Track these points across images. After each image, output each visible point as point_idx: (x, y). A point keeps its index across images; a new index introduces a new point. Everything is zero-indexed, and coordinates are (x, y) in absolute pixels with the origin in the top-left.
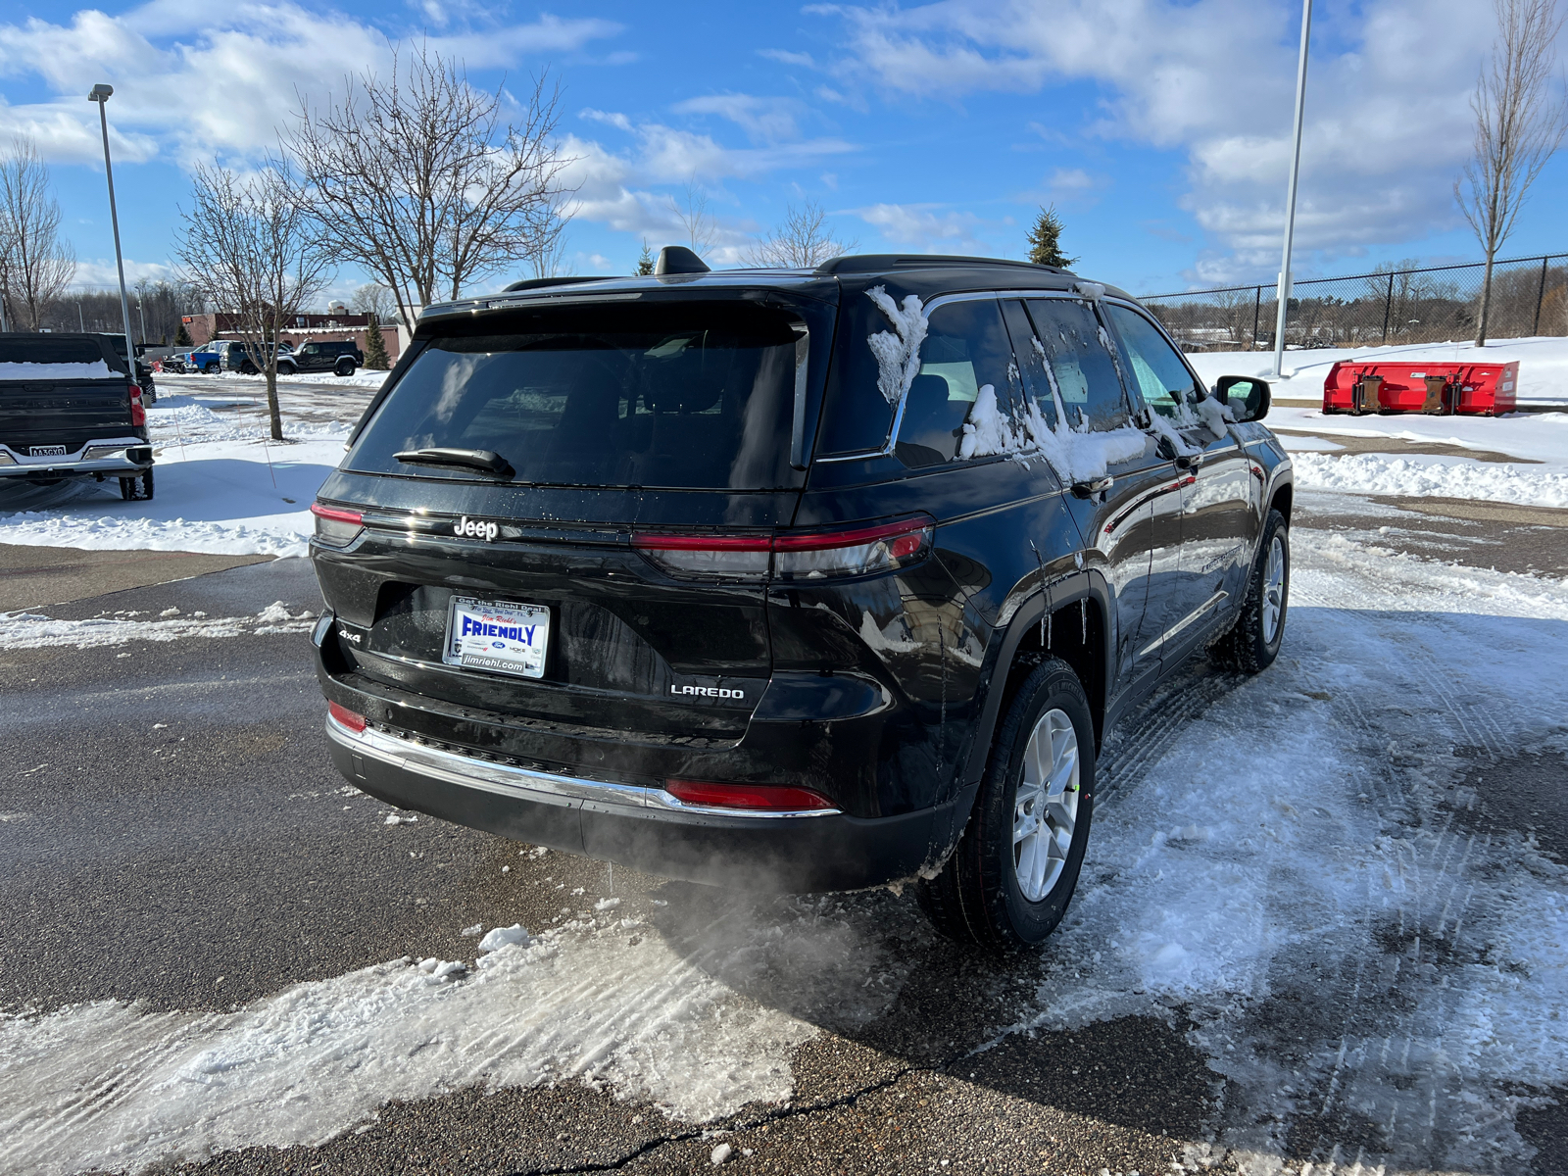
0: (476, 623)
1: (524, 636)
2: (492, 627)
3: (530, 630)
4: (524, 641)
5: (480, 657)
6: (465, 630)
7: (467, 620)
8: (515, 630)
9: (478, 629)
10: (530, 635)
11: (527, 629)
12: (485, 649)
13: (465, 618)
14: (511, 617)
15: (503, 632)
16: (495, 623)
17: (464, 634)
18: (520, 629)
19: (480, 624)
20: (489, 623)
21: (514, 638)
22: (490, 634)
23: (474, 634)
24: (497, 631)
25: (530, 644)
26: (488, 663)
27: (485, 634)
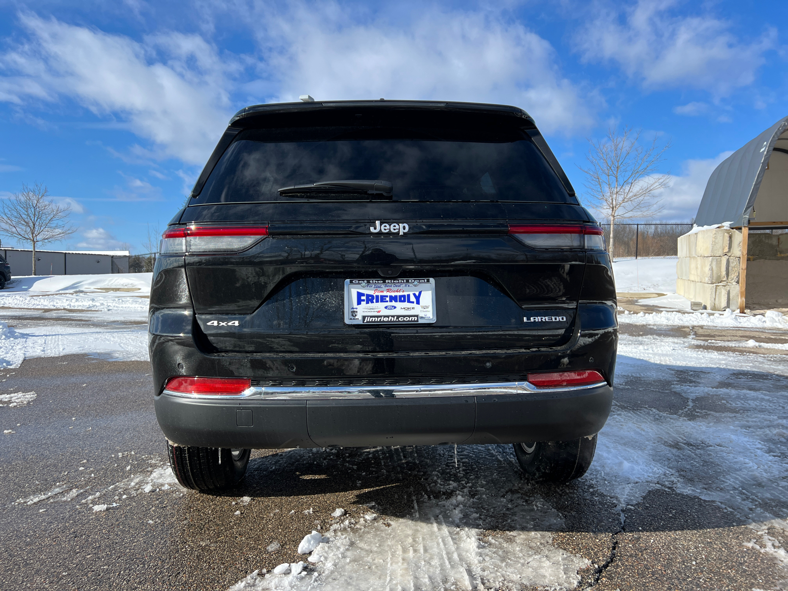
0: (368, 296)
1: (413, 299)
2: (382, 297)
3: (417, 294)
4: (413, 302)
5: (378, 317)
6: (359, 301)
7: (360, 295)
8: (404, 296)
9: (370, 299)
10: (418, 298)
11: (414, 295)
12: (379, 312)
13: (358, 292)
14: (399, 288)
15: (393, 299)
16: (385, 293)
17: (359, 303)
18: (409, 296)
19: (372, 296)
20: (380, 294)
21: (404, 301)
22: (382, 301)
23: (367, 303)
24: (388, 299)
25: (418, 303)
26: (386, 319)
27: (377, 302)
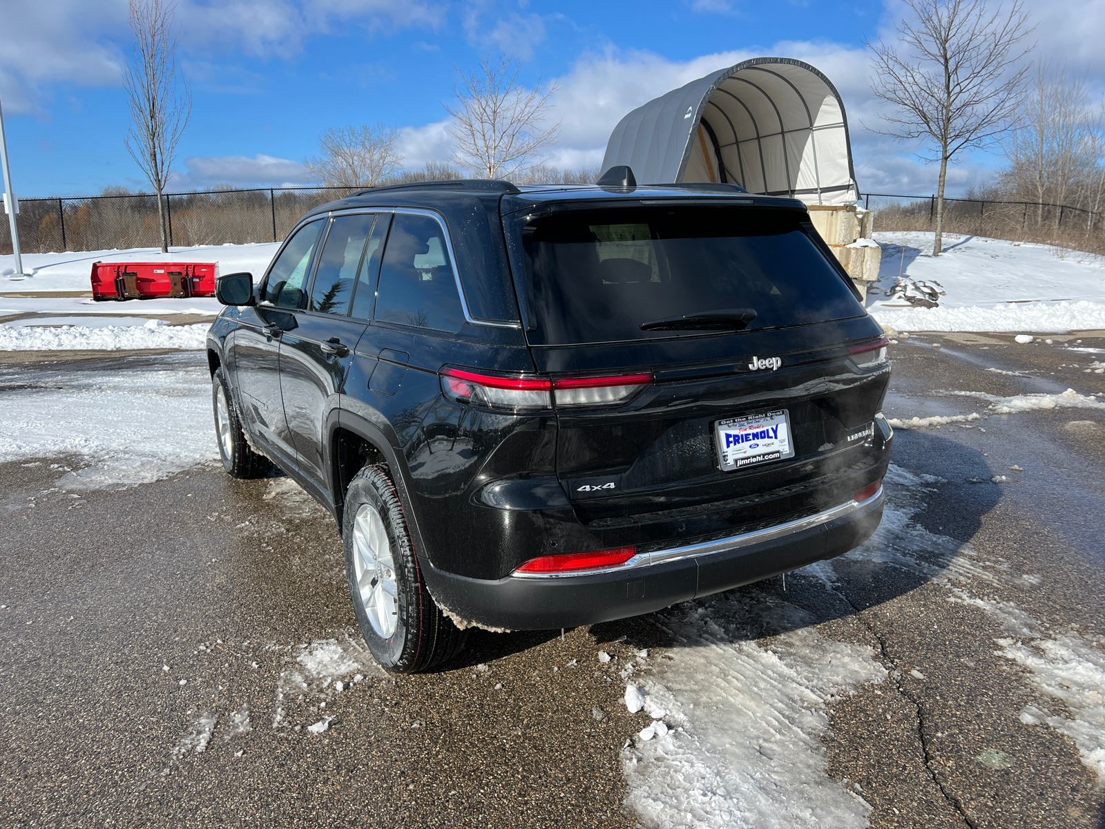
0: (735, 436)
1: (771, 434)
4: (772, 437)
6: (728, 443)
7: (728, 436)
8: (764, 432)
9: (737, 439)
10: (775, 432)
11: (772, 429)
12: (745, 452)
13: (726, 434)
14: (759, 424)
15: (755, 436)
16: (749, 431)
17: (728, 446)
18: (768, 430)
19: (738, 436)
21: (764, 437)
23: (735, 444)
24: (751, 437)
25: (776, 438)
26: (754, 460)
27: (743, 441)
